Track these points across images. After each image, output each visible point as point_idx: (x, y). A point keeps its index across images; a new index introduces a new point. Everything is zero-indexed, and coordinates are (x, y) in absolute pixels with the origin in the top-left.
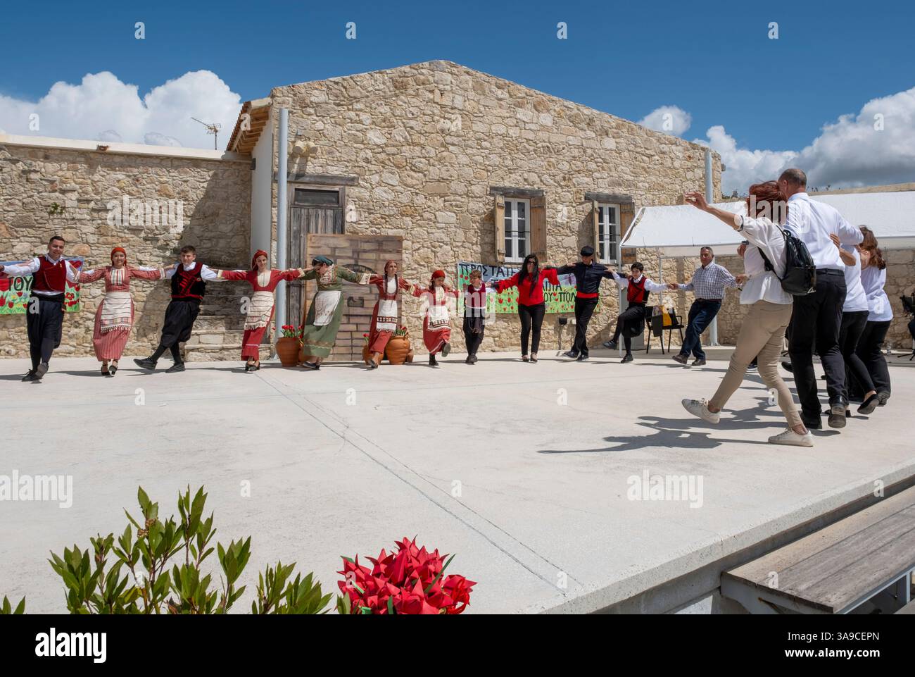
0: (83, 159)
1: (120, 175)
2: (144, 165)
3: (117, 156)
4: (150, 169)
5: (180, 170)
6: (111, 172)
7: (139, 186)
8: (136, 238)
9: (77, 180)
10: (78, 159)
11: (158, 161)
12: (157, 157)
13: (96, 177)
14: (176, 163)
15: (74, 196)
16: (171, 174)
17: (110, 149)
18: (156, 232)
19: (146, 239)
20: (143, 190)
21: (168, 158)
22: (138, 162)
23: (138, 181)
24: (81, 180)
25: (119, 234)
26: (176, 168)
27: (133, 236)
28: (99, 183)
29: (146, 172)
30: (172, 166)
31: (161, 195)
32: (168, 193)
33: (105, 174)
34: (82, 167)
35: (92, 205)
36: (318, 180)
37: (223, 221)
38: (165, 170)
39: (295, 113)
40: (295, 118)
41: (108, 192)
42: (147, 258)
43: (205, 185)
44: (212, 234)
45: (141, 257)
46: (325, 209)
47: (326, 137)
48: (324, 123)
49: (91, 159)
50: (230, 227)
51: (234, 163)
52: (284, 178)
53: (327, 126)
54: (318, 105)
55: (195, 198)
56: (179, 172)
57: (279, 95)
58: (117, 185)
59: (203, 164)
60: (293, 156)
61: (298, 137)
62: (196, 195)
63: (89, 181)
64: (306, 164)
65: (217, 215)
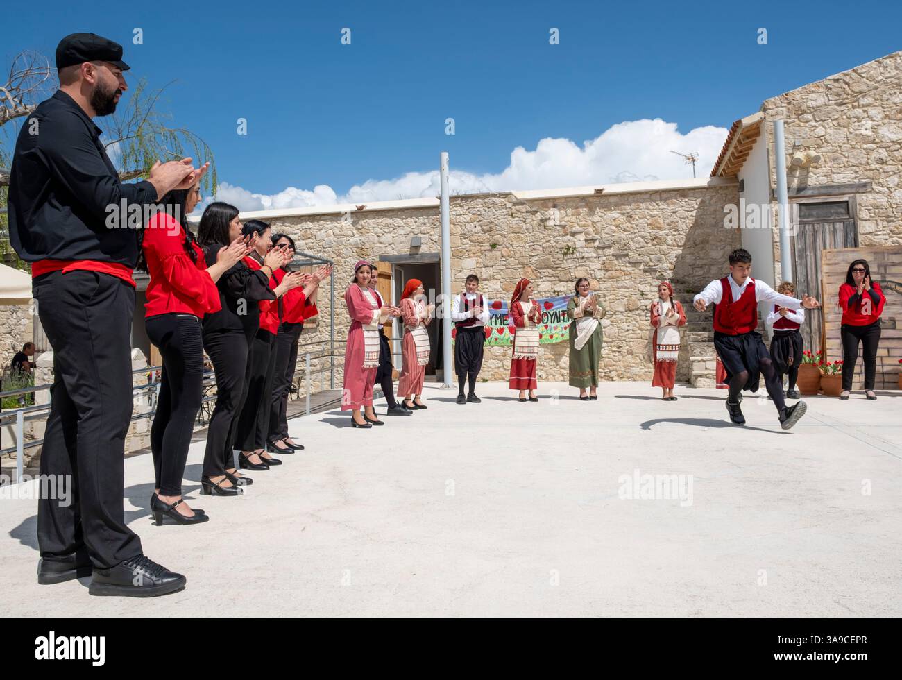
0: (584, 204)
1: (616, 214)
2: (636, 202)
3: (612, 197)
4: (641, 205)
5: (668, 201)
6: (608, 212)
7: (633, 222)
8: (636, 271)
9: (579, 223)
10: (581, 204)
11: (648, 196)
12: (646, 192)
13: (596, 218)
14: (664, 196)
15: (582, 237)
16: (661, 207)
17: (604, 192)
18: (651, 264)
19: (645, 271)
20: (636, 225)
21: (656, 192)
22: (630, 199)
23: (631, 217)
24: (583, 223)
25: (622, 268)
26: (665, 200)
27: (634, 269)
28: (598, 224)
29: (638, 208)
30: (661, 200)
31: (653, 228)
32: (659, 225)
33: (603, 215)
34: (584, 211)
35: (597, 243)
36: (823, 191)
37: (714, 248)
38: (654, 204)
39: (790, 123)
40: (791, 128)
41: (606, 230)
42: (648, 289)
43: (694, 213)
44: (704, 262)
45: (642, 288)
46: (835, 221)
47: (828, 143)
48: (825, 128)
49: (590, 203)
50: (721, 253)
51: (721, 188)
52: (784, 194)
53: (828, 130)
54: (816, 109)
55: (685, 228)
56: (668, 204)
57: (771, 107)
58: (614, 223)
59: (690, 193)
60: (791, 170)
61: (796, 147)
62: (685, 225)
63: (590, 223)
64: (807, 176)
65: (708, 242)
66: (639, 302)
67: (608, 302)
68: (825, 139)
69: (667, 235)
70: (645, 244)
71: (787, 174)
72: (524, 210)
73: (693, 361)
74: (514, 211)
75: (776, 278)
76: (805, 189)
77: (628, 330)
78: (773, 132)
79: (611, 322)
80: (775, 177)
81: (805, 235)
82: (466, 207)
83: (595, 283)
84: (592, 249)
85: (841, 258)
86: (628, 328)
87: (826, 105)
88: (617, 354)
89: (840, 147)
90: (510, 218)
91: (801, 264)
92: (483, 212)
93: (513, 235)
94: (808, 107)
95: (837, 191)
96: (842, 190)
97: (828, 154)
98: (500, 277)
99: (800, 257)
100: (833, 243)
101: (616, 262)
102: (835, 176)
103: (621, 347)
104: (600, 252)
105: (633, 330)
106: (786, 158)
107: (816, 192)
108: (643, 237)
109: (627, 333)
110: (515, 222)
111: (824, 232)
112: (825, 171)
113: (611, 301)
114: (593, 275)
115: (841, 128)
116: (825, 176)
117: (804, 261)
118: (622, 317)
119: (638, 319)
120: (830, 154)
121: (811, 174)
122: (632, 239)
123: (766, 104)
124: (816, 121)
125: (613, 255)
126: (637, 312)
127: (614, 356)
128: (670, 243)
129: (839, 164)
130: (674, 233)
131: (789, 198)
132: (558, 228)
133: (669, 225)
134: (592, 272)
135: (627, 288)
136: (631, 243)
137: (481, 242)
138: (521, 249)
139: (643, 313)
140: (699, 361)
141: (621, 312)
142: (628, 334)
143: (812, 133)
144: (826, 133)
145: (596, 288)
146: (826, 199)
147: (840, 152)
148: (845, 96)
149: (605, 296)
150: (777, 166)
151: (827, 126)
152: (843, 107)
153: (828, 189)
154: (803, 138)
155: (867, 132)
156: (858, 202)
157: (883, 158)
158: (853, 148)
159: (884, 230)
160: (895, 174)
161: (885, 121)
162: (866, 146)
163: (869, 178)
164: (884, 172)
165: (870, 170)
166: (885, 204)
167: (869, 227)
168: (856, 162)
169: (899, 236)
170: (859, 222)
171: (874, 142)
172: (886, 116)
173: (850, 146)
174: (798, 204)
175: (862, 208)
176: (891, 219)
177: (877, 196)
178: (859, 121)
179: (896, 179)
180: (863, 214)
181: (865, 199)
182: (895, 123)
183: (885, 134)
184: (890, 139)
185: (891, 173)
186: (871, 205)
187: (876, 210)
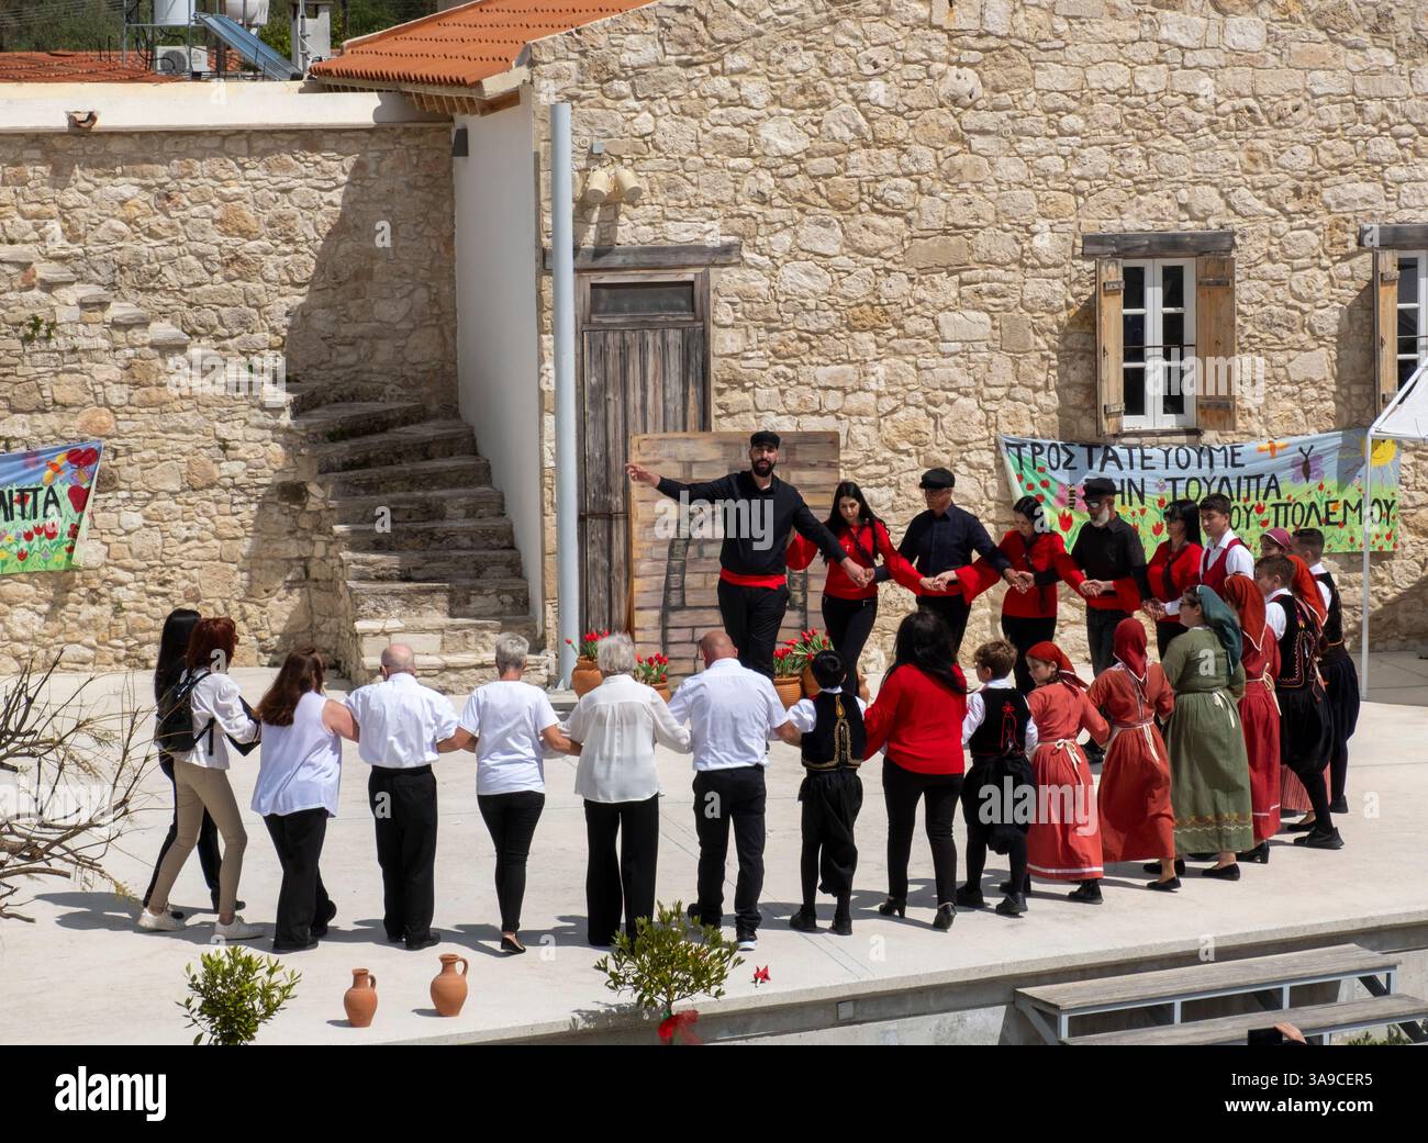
0: (37, 154)
1: (126, 187)
2: (182, 155)
3: (115, 138)
4: (198, 164)
5: (270, 160)
6: (105, 180)
7: (173, 214)
9: (26, 208)
10: (29, 155)
11: (216, 142)
12: (212, 133)
13: (71, 196)
14: (260, 144)
16: (251, 174)
20: (184, 222)
21: (239, 132)
22: (166, 149)
23: (169, 198)
24: (35, 207)
26: (265, 153)
28: (78, 213)
29: (189, 174)
30: (250, 154)
31: (226, 232)
32: (243, 225)
33: (91, 186)
34: (37, 172)
36: (645, 259)
37: (386, 292)
38: (232, 164)
39: (584, 99)
40: (585, 111)
41: (101, 232)
42: (239, 433)
43: (336, 196)
44: (360, 329)
45: (223, 431)
46: (664, 328)
47: (660, 150)
48: (655, 116)
49: (56, 152)
50: (402, 308)
51: (407, 130)
52: (567, 263)
53: (661, 122)
54: (639, 70)
55: (312, 235)
56: (268, 167)
57: (544, 58)
58: (120, 212)
59: (329, 142)
60: (583, 206)
61: (594, 157)
62: (312, 228)
63: (54, 208)
64: (614, 222)
65: (369, 275)
66: (215, 466)
67: (138, 466)
68: (653, 140)
69: (266, 253)
70: (206, 276)
71: (574, 217)
73: (363, 635)
75: (546, 449)
76: (609, 251)
77: (187, 539)
78: (548, 117)
79: (146, 517)
80: (547, 220)
81: (607, 353)
83: (104, 418)
84: (97, 329)
85: (665, 451)
86: (187, 533)
87: (658, 64)
88: (160, 599)
89: (683, 160)
91: (594, 420)
94: (622, 66)
95: (673, 260)
96: (683, 259)
97: (658, 174)
99: (595, 403)
100: (660, 373)
101: (159, 363)
102: (669, 225)
103: (170, 581)
104: (119, 336)
105: (198, 539)
106: (574, 179)
107: (631, 260)
108: (201, 257)
109: (184, 547)
111: (643, 350)
112: (650, 214)
113: (146, 465)
114: (101, 397)
115: (687, 119)
116: (651, 224)
117: (601, 413)
118: (173, 505)
119: (213, 509)
120: (662, 176)
121: (623, 218)
122: (171, 260)
124: (639, 99)
125: (153, 346)
126: (212, 492)
127: (152, 605)
128: (272, 274)
129: (680, 200)
130: (284, 248)
131: (576, 270)
132: (7, 267)
133: (271, 225)
134: (99, 389)
135: (186, 431)
136: (169, 271)
139: (225, 496)
140: (376, 635)
141: (172, 494)
142: (189, 549)
143: (627, 126)
144: (656, 127)
145: (109, 432)
146: (651, 276)
147: (681, 171)
148: (697, 47)
149: (130, 451)
150: (554, 199)
151: (658, 112)
152: (694, 72)
153: (655, 255)
154: (610, 137)
155: (736, 132)
156: (713, 285)
157: (766, 192)
158: (709, 165)
159: (760, 349)
160: (786, 227)
161: (774, 109)
162: (733, 163)
163: (736, 234)
164: (766, 223)
165: (739, 216)
166: (764, 291)
167: (732, 340)
168: (714, 198)
169: (787, 361)
170: (713, 330)
171: (749, 154)
172: (776, 99)
173: (700, 160)
174: (593, 286)
175: (721, 300)
176: (773, 325)
177: (751, 274)
178: (722, 106)
179: (785, 239)
180: (722, 313)
181: (726, 280)
182: (791, 115)
183: (772, 137)
184: (780, 151)
185: (779, 226)
186: (738, 294)
187: (747, 306)
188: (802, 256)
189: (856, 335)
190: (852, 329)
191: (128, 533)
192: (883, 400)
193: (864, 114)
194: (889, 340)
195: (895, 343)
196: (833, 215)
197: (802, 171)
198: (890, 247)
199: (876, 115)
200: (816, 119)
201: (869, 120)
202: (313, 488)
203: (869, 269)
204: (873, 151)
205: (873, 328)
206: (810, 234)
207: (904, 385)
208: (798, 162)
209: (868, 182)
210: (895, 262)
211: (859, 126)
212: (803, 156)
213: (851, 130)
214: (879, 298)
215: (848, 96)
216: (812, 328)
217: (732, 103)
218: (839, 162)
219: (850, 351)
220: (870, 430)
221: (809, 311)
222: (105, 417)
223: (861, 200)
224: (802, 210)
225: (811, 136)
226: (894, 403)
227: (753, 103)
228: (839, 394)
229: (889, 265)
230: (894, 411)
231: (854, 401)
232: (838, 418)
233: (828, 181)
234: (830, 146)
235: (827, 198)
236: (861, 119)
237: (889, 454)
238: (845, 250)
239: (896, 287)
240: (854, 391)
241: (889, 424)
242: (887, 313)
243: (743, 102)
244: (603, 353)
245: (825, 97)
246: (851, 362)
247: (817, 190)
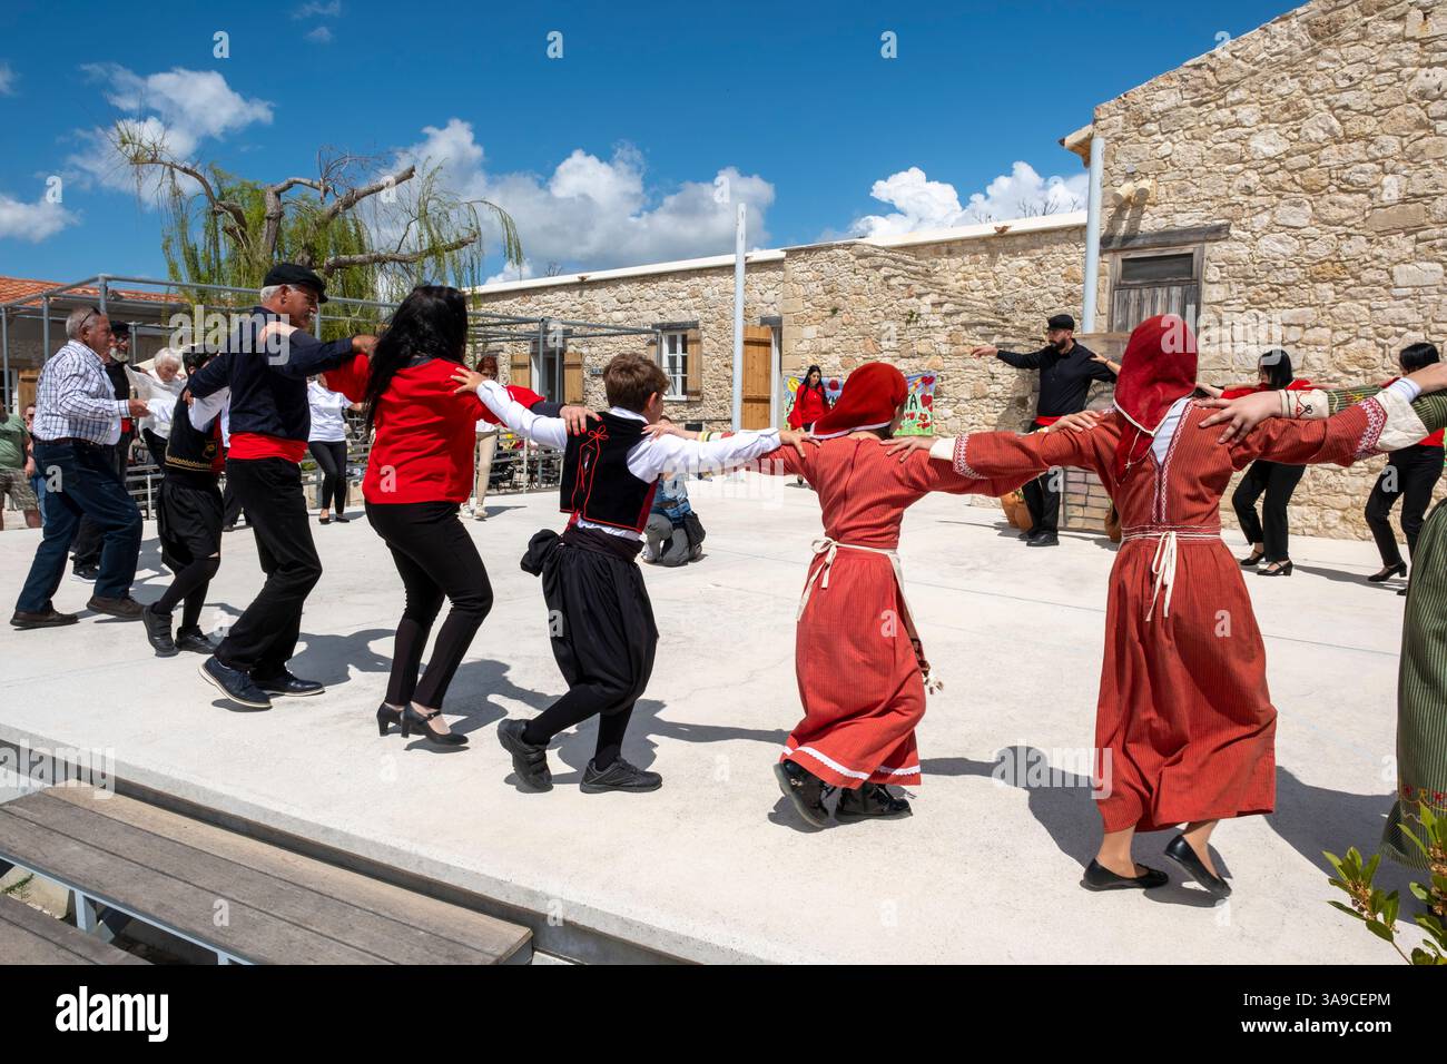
0: (983, 248)
1: (1023, 261)
2: (1048, 243)
3: (1017, 237)
4: (1055, 247)
6: (1013, 258)
7: (1043, 273)
11: (1064, 234)
13: (998, 268)
17: (1009, 231)
20: (1047, 277)
23: (1041, 265)
28: (1001, 275)
29: (1051, 253)
31: (1067, 281)
32: (1075, 276)
33: (1007, 262)
34: (984, 257)
36: (1159, 240)
38: (1072, 245)
39: (1126, 139)
40: (1126, 147)
45: (993, 369)
46: (1171, 284)
47: (1175, 166)
48: (1174, 143)
49: (992, 246)
54: (1164, 114)
57: (1102, 117)
58: (1020, 274)
61: (1128, 176)
63: (991, 274)
64: (1139, 218)
66: (987, 387)
67: (952, 386)
68: (1170, 160)
70: (1056, 304)
71: (1113, 216)
72: (867, 265)
74: (857, 266)
76: (1134, 237)
77: (972, 424)
79: (954, 412)
82: (810, 262)
84: (938, 316)
87: (1178, 107)
89: (1191, 171)
90: (852, 275)
92: (826, 268)
93: (854, 297)
94: (1152, 113)
95: (1178, 239)
96: (1186, 238)
97: (1173, 182)
98: (839, 350)
101: (964, 333)
102: (1177, 216)
104: (948, 320)
107: (1148, 241)
108: (1054, 294)
110: (857, 280)
111: (1154, 296)
112: (1165, 209)
113: (956, 385)
114: (938, 350)
115: (1196, 141)
116: (1165, 216)
118: (966, 406)
119: (985, 409)
120: (1175, 184)
121: (1146, 215)
122: (1040, 296)
123: (1097, 113)
124: (1163, 134)
126: (985, 401)
129: (1187, 198)
131: (1103, 250)
132: (902, 288)
134: (937, 346)
136: (1038, 302)
137: (823, 306)
138: (862, 315)
139: (992, 403)
141: (966, 400)
143: (1153, 152)
144: (1173, 150)
145: (939, 368)
146: (1163, 251)
147: (1189, 178)
148: (1205, 91)
149: (948, 378)
151: (1176, 140)
152: (1203, 109)
153: (1165, 237)
154: (1141, 161)
155: (1233, 146)
156: (1206, 255)
157: (1252, 186)
158: (1210, 172)
159: (1239, 298)
160: (1266, 209)
161: (1262, 126)
162: (1228, 168)
163: (1226, 218)
164: (1250, 208)
165: (1230, 205)
166: (1245, 257)
167: (1218, 292)
168: (1211, 194)
169: (1260, 306)
170: (1204, 285)
171: (1241, 160)
172: (1265, 118)
173: (1205, 169)
174: (1123, 260)
175: (1211, 265)
176: (1251, 280)
177: (1235, 245)
178: (1222, 129)
179: (1266, 218)
180: (1212, 273)
181: (1217, 250)
182: (1276, 128)
183: (1260, 146)
184: (1264, 154)
185: (1259, 209)
186: (1224, 260)
187: (1231, 268)
188: (1276, 229)
189: (1318, 285)
190: (1314, 281)
191: (946, 419)
192: (1336, 333)
193: (1338, 118)
194: (1346, 288)
195: (1352, 291)
196: (1304, 197)
197: (1281, 167)
198: (1353, 217)
199: (1348, 117)
200: (1295, 128)
201: (1342, 123)
202: (1029, 400)
203: (1333, 235)
204: (1343, 146)
205: (1332, 279)
206: (1286, 213)
207: (1357, 322)
208: (1279, 161)
209: (1337, 169)
210: (1356, 229)
211: (1332, 128)
212: (1283, 156)
213: (1325, 132)
214: (1339, 256)
215: (1324, 107)
216: (1281, 281)
217: (1231, 126)
218: (1313, 157)
219: (1312, 297)
220: (1325, 357)
221: (1279, 269)
222: (939, 360)
223: (1331, 184)
224: (1279, 196)
225: (1291, 141)
226: (1346, 336)
227: (1246, 123)
228: (1299, 329)
229: (1350, 230)
230: (1347, 342)
231: (1311, 335)
232: (1297, 347)
233: (1304, 173)
234: (1309, 145)
235: (1301, 186)
236: (1335, 122)
237: (1339, 374)
238: (1313, 223)
239: (1356, 247)
240: (1313, 327)
241: (1341, 352)
242: (1345, 268)
243: (1239, 124)
244: (1127, 303)
245: (1304, 110)
246: (1311, 306)
247: (1293, 180)
